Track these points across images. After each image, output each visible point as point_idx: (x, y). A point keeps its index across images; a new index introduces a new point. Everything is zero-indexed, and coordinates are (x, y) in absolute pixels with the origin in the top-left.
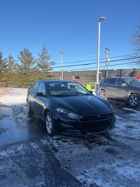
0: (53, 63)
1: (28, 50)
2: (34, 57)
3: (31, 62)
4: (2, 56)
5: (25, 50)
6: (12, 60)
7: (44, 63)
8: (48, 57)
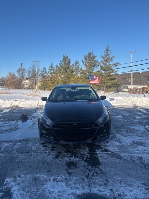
0: (116, 65)
1: (92, 53)
2: (98, 60)
3: (95, 66)
4: (70, 62)
5: (89, 53)
6: (78, 65)
7: (107, 65)
8: (112, 59)
